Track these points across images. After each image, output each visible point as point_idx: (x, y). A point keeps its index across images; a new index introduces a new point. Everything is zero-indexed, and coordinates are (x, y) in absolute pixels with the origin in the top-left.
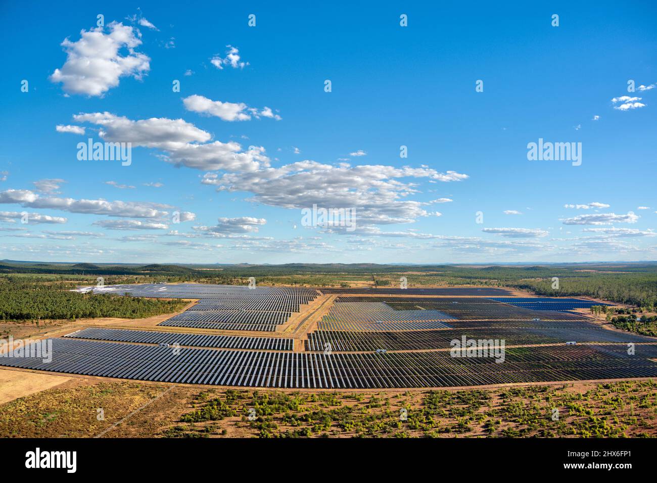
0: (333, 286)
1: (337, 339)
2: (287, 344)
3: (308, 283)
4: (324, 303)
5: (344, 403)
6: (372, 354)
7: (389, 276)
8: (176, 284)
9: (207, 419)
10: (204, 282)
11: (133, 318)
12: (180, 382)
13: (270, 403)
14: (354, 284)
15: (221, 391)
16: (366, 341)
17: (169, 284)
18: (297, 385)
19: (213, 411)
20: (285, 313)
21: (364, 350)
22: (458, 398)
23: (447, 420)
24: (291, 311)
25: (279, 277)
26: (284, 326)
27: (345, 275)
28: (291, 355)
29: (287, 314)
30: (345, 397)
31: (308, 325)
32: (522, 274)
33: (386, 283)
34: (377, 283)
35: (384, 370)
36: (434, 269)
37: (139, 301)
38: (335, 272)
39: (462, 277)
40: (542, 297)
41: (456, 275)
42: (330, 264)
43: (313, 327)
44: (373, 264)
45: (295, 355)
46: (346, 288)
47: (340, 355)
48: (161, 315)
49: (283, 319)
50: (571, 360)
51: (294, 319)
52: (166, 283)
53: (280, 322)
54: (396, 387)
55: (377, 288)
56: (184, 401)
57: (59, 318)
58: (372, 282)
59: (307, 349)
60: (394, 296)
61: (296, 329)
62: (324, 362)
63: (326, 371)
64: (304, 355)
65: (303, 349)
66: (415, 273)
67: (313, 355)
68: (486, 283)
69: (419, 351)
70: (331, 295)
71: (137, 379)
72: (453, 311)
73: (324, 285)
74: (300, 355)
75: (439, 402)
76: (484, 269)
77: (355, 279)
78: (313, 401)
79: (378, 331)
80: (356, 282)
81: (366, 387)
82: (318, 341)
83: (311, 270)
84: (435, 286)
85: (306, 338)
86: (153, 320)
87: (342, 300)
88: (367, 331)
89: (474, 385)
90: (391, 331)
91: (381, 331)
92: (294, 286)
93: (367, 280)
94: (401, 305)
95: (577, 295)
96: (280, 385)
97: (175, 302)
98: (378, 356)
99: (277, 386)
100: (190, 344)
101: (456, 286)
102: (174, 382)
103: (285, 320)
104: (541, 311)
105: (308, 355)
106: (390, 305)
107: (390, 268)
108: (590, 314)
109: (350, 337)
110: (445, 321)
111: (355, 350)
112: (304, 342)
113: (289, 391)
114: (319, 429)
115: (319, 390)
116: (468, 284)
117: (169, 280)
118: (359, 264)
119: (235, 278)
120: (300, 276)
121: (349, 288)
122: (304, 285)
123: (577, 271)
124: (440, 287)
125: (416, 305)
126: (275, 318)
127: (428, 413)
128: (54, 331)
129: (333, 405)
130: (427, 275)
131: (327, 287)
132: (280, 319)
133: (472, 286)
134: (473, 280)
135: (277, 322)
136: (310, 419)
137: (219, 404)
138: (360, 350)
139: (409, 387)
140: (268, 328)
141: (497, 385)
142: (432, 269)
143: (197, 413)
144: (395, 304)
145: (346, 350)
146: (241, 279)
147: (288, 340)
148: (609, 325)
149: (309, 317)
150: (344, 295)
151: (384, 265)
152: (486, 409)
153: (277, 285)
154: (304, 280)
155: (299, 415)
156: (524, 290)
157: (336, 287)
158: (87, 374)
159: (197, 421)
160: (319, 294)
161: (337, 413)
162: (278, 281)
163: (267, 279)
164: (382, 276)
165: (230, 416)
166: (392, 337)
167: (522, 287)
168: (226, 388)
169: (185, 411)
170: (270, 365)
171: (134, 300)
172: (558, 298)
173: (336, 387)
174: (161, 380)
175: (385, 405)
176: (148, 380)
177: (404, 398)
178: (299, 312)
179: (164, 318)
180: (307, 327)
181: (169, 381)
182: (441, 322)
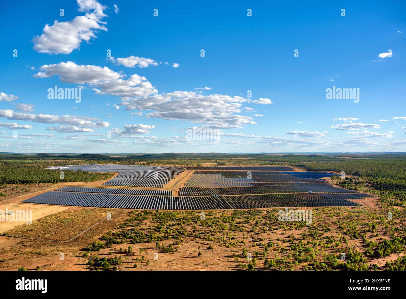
0: (193, 165)
1: (194, 191)
2: (170, 193)
3: (179, 164)
4: (188, 174)
5: (196, 214)
6: (211, 197)
7: (226, 160)
8: (102, 165)
9: (137, 220)
10: (118, 164)
11: (87, 182)
12: (121, 208)
13: (164, 214)
14: (204, 165)
15: (141, 211)
16: (210, 191)
17: (99, 165)
18: (175, 208)
19: (139, 217)
20: (167, 179)
21: (207, 195)
22: (248, 212)
23: (241, 220)
24: (170, 178)
25: (161, 161)
26: (167, 185)
27: (200, 159)
28: (171, 197)
29: (168, 179)
30: (197, 213)
31: (179, 184)
32: (305, 159)
33: (223, 164)
34: (218, 164)
35: (216, 203)
36: (254, 156)
37: (87, 174)
38: (194, 158)
39: (269, 161)
40: (309, 171)
41: (266, 159)
42: (191, 153)
43: (182, 186)
44: (217, 153)
45: (174, 197)
46: (201, 166)
47: (196, 197)
48: (101, 181)
49: (166, 182)
50: (306, 199)
51: (172, 182)
52: (97, 164)
53: (165, 183)
54: (221, 209)
55: (218, 166)
56: (125, 215)
57: (48, 183)
58: (216, 164)
59: (179, 195)
60: (227, 171)
61: (173, 187)
62: (188, 200)
63: (189, 203)
64: (178, 197)
65: (178, 195)
66: (242, 158)
67: (182, 197)
68: (281, 164)
69: (234, 195)
70: (191, 170)
71: (101, 207)
72: (257, 178)
73: (188, 165)
74: (176, 197)
75: (239, 214)
76: (283, 156)
77: (206, 162)
78: (183, 214)
79: (215, 187)
80: (206, 163)
81: (207, 209)
82: (185, 192)
83: (180, 157)
84: (252, 166)
85: (179, 190)
86: (98, 183)
87: (197, 173)
88: (210, 187)
89: (256, 208)
90: (222, 187)
91: (217, 187)
92: (170, 166)
93: (212, 162)
94: (230, 175)
95: (329, 171)
96: (167, 208)
97: (106, 174)
98: (214, 198)
99: (166, 209)
100: (121, 193)
101: (264, 166)
102: (118, 208)
103: (167, 182)
104: (304, 178)
105: (180, 197)
106: (223, 175)
107: (227, 156)
108: (330, 180)
109: (201, 190)
110: (251, 183)
111: (203, 195)
112: (177, 192)
113: (171, 211)
114: (186, 222)
115: (185, 210)
116: (271, 164)
117: (98, 163)
118: (209, 153)
119: (136, 162)
120: (174, 160)
121: (202, 167)
122: (176, 165)
123: (339, 157)
124: (254, 166)
125: (238, 175)
126: (162, 181)
127: (233, 217)
128: (49, 188)
129: (191, 215)
130: (248, 160)
131: (189, 166)
132: (165, 182)
133: (273, 166)
134: (275, 163)
135: (163, 183)
136: (182, 220)
137: (141, 215)
138: (206, 195)
139: (226, 209)
140: (159, 186)
141: (267, 208)
142: (252, 156)
143: (132, 218)
144: (226, 175)
145: (199, 195)
146: (140, 162)
147: (169, 191)
148: (337, 185)
149: (180, 181)
150: (199, 170)
151: (225, 154)
152: (259, 216)
153: (160, 165)
154: (176, 162)
155: (177, 219)
156: (300, 168)
157: (194, 166)
158: (76, 206)
159: (133, 221)
160: (185, 170)
161: (194, 218)
162: (161, 163)
163: (155, 162)
164: (222, 160)
165: (147, 219)
166: (222, 190)
167: (300, 166)
168: (143, 210)
169: (126, 218)
170: (162, 201)
171: (84, 173)
172: (318, 172)
173: (193, 209)
174: (112, 207)
175: (215, 215)
176: (106, 207)
177: (224, 213)
178: (174, 178)
179: (104, 182)
180: (179, 186)
181: (116, 208)
182: (249, 183)
